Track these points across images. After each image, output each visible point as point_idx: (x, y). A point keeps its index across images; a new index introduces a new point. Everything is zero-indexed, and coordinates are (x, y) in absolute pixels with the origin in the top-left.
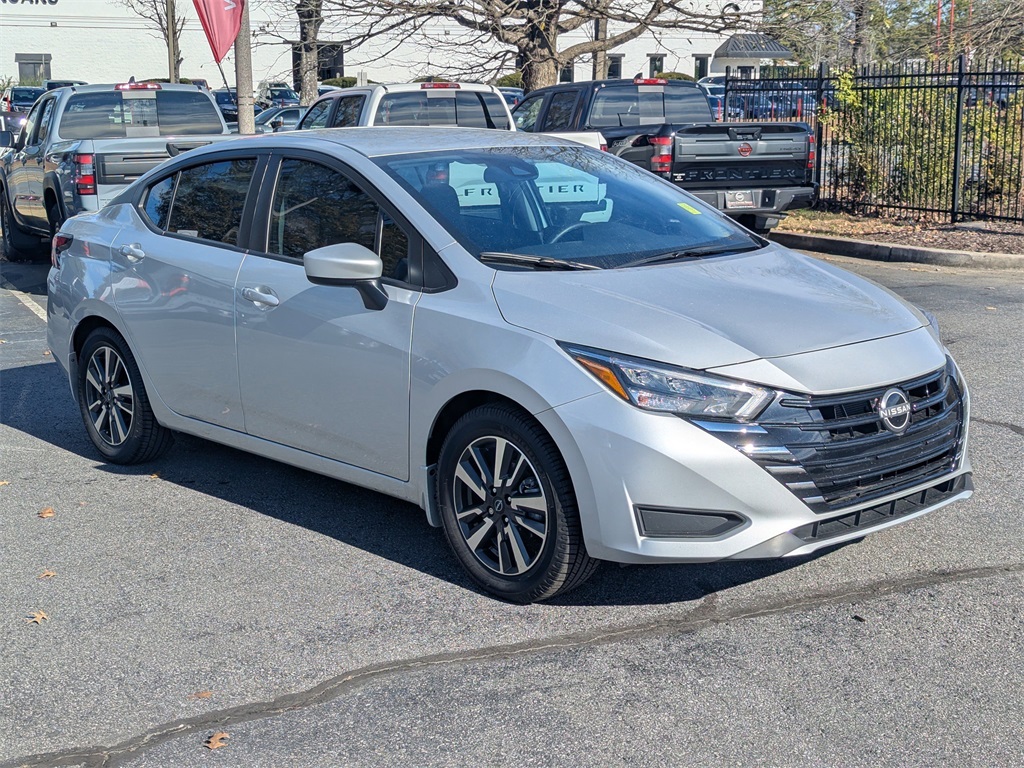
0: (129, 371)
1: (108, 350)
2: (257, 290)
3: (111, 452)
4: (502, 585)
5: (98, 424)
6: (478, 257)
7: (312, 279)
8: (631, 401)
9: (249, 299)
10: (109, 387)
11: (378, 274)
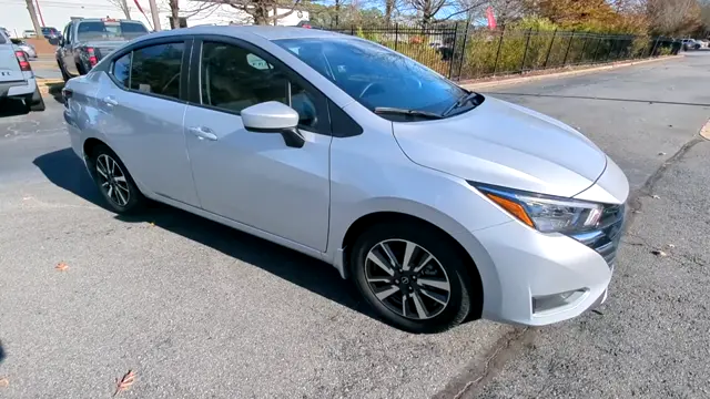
0: (121, 169)
1: (107, 157)
2: (199, 129)
3: (121, 209)
4: (408, 323)
5: (110, 193)
6: (373, 111)
7: (249, 129)
8: (534, 226)
9: (196, 135)
10: (111, 176)
11: (296, 124)
